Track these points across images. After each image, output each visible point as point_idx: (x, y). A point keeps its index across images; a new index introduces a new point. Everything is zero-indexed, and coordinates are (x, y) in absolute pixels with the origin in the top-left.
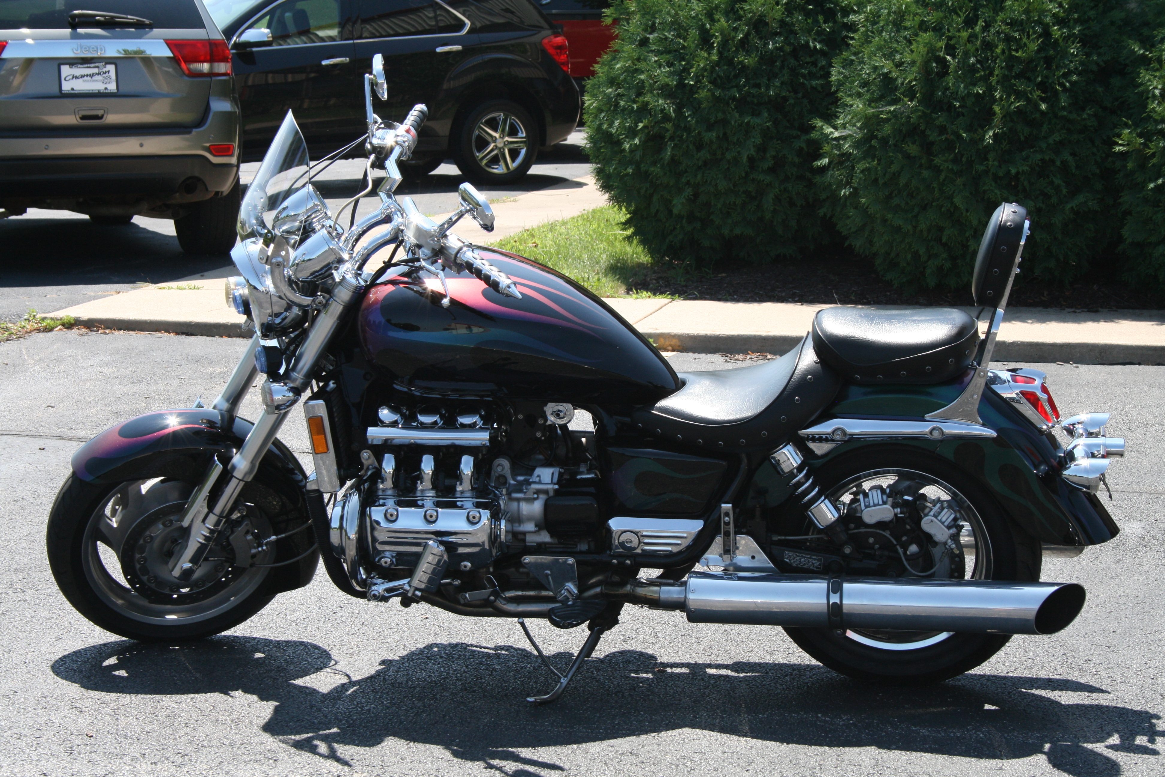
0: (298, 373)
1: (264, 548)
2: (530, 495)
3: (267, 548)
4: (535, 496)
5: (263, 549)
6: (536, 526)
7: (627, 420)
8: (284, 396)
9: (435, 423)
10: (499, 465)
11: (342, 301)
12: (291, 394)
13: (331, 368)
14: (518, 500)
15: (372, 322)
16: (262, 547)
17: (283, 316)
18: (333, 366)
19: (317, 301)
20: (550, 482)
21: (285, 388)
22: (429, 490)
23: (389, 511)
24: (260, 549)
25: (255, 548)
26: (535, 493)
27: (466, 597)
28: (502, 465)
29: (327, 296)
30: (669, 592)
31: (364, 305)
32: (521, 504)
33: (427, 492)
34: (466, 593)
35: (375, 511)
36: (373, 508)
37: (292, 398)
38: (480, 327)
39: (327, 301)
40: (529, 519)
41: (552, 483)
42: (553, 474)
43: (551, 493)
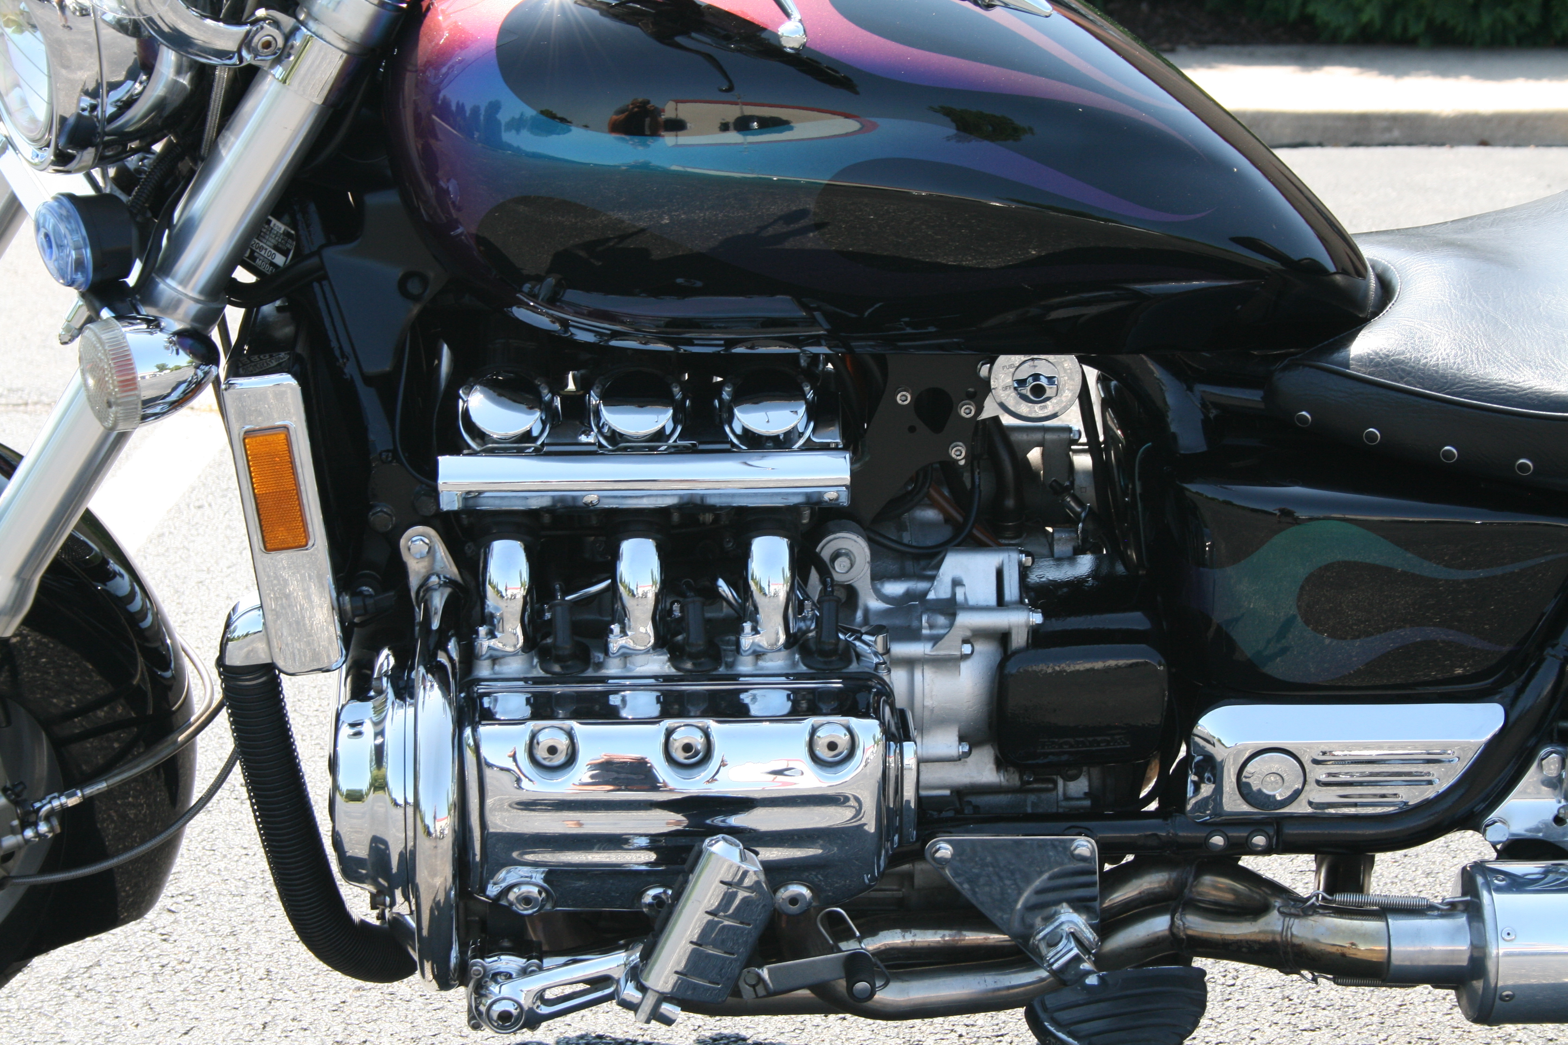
0: (182, 283)
1: (43, 828)
2: (950, 647)
3: (52, 830)
4: (967, 649)
5: (38, 835)
6: (962, 739)
7: (1251, 397)
8: (162, 368)
9: (660, 435)
10: (836, 555)
11: (344, 39)
12: (184, 359)
13: (280, 260)
14: (910, 663)
15: (454, 108)
16: (35, 825)
17: (120, 94)
18: (285, 253)
19: (258, 40)
20: (992, 600)
21: (161, 338)
22: (647, 652)
23: (541, 737)
24: (29, 833)
25: (13, 831)
26: (965, 641)
27: (760, 979)
28: (848, 554)
29: (287, 21)
30: (1417, 935)
31: (425, 48)
32: (918, 675)
33: (640, 659)
34: (760, 966)
35: (493, 737)
36: (483, 730)
37: (189, 374)
38: (847, 116)
39: (289, 37)
40: (941, 721)
41: (1001, 603)
42: (1000, 574)
43: (1019, 640)
